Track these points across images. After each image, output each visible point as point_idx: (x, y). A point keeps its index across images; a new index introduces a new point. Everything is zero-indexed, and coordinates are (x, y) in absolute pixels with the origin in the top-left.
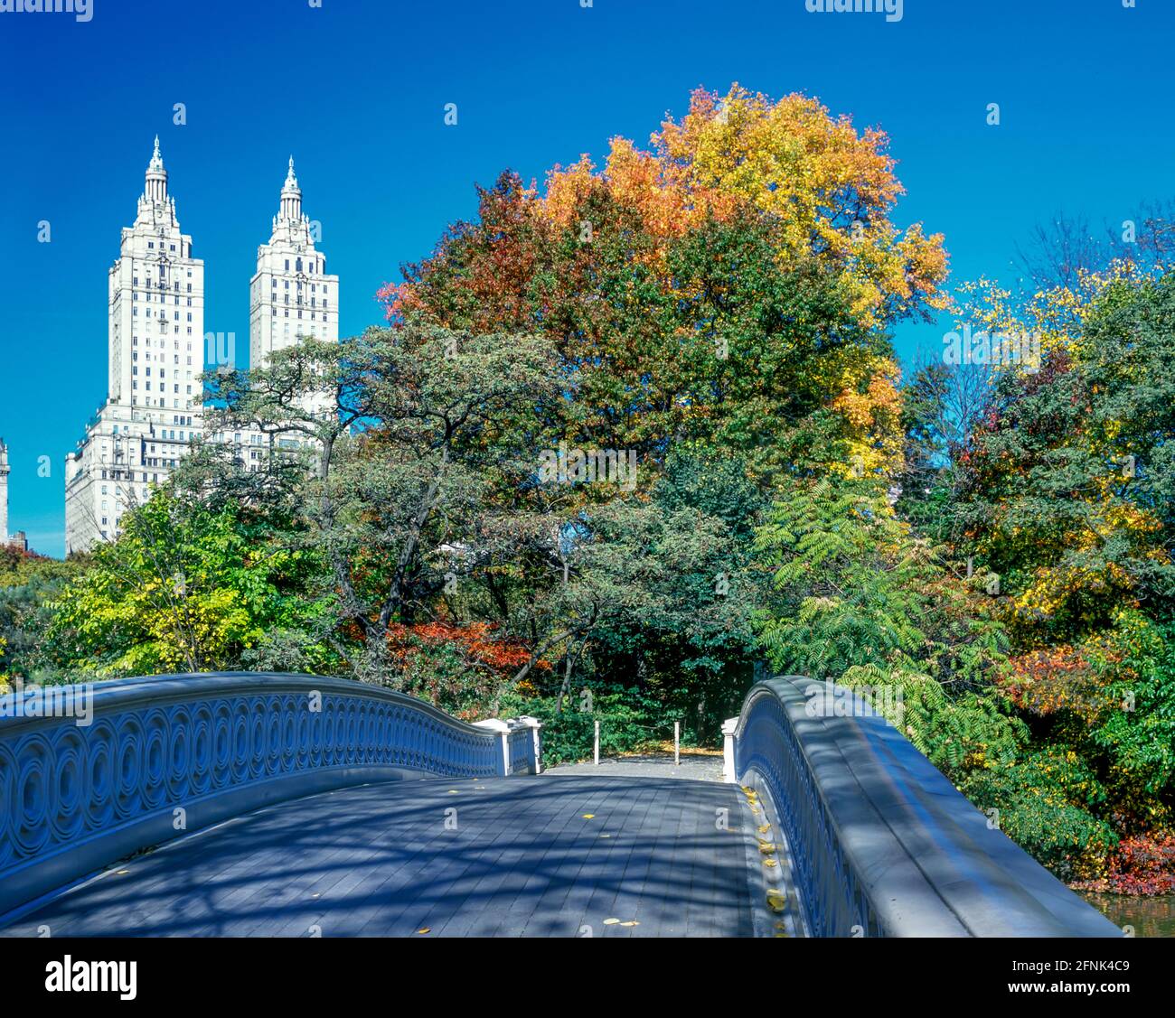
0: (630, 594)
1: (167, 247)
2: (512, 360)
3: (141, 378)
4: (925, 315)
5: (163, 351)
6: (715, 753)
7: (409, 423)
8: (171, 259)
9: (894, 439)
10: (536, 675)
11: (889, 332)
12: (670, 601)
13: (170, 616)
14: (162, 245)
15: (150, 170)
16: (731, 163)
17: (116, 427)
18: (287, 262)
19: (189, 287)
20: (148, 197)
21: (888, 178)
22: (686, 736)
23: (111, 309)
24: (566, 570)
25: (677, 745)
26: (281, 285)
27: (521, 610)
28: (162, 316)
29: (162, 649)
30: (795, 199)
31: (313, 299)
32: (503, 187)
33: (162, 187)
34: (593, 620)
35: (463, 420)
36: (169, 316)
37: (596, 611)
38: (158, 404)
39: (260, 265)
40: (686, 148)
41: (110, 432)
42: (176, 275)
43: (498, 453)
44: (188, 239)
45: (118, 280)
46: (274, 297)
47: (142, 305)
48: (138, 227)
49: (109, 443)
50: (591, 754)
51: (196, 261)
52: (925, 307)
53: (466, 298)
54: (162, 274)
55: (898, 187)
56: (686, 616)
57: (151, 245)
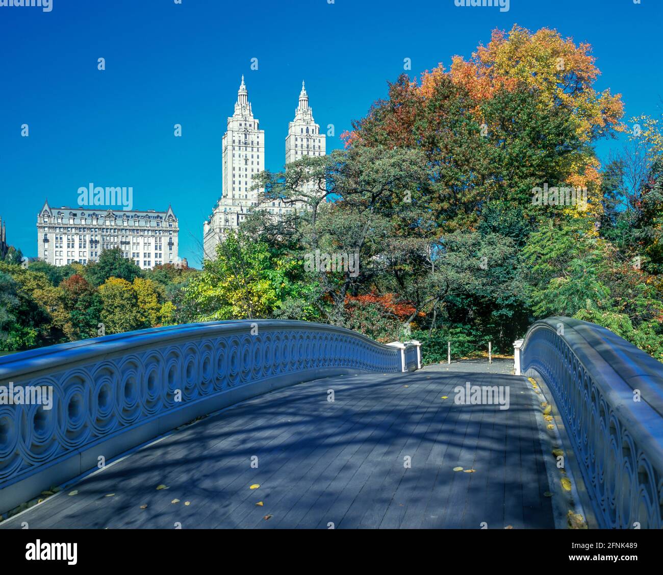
0: (465, 277)
1: (248, 125)
2: (404, 161)
3: (237, 186)
4: (613, 135)
5: (246, 173)
6: (510, 357)
7: (355, 196)
8: (250, 131)
9: (597, 198)
10: (418, 320)
11: (593, 144)
12: (485, 281)
13: (240, 293)
14: (245, 124)
15: (240, 91)
16: (514, 63)
17: (226, 208)
18: (302, 129)
19: (258, 143)
20: (239, 103)
21: (592, 67)
22: (494, 349)
23: (223, 155)
24: (433, 267)
25: (490, 353)
26: (299, 140)
27: (411, 287)
28: (246, 157)
29: (236, 310)
30: (546, 79)
31: (314, 146)
32: (401, 81)
33: (245, 98)
34: (446, 291)
35: (381, 193)
36: (249, 157)
37: (448, 286)
38: (244, 197)
39: (290, 131)
40: (490, 58)
41: (223, 211)
42: (252, 138)
43: (397, 209)
44: (257, 121)
45: (226, 142)
46: (296, 146)
47: (237, 153)
48: (235, 117)
49: (223, 216)
50: (446, 359)
51: (261, 131)
52: (612, 131)
53: (382, 135)
54: (246, 138)
55: (597, 71)
56: (492, 288)
57: (241, 125)
